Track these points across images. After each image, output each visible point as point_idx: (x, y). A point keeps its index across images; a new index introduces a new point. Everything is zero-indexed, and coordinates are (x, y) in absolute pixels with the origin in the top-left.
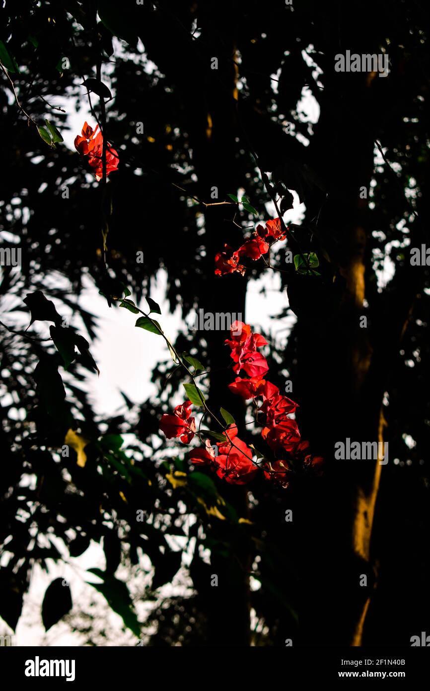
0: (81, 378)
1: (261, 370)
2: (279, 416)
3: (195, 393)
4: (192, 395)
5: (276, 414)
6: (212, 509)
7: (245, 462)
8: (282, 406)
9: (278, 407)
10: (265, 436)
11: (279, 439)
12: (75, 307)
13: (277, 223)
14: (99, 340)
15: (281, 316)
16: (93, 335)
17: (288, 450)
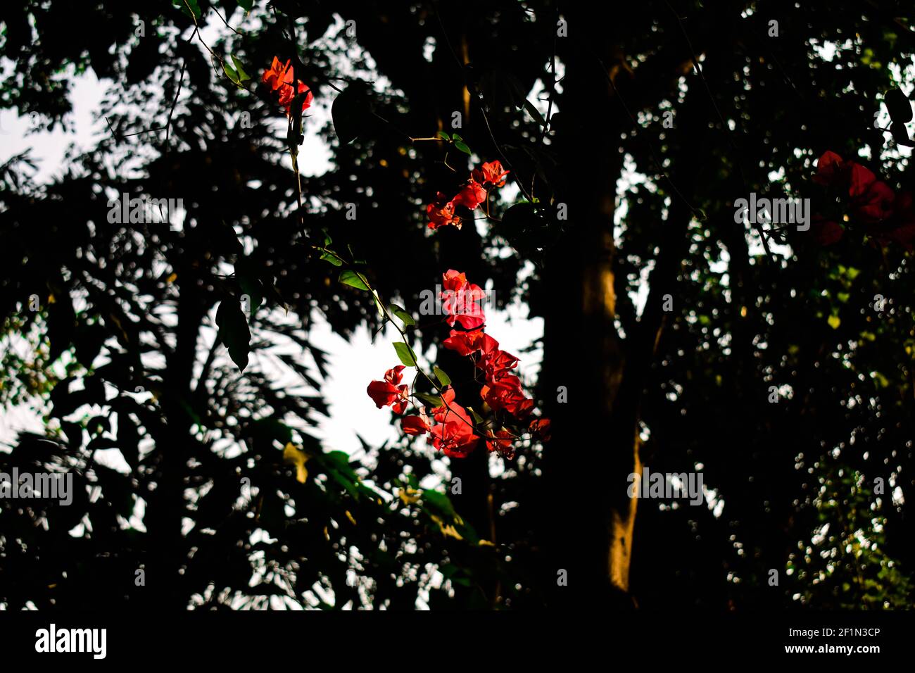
0: (314, 423)
1: (478, 321)
2: (499, 371)
3: (405, 351)
4: (403, 355)
5: (496, 369)
6: (448, 527)
7: (463, 431)
8: (503, 362)
9: (498, 362)
10: (484, 396)
11: (500, 398)
12: (304, 344)
13: (495, 166)
14: (331, 378)
15: (529, 350)
16: (324, 374)
17: (510, 411)
